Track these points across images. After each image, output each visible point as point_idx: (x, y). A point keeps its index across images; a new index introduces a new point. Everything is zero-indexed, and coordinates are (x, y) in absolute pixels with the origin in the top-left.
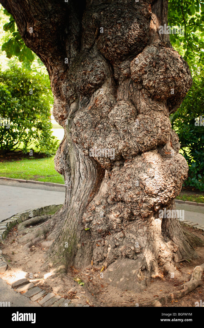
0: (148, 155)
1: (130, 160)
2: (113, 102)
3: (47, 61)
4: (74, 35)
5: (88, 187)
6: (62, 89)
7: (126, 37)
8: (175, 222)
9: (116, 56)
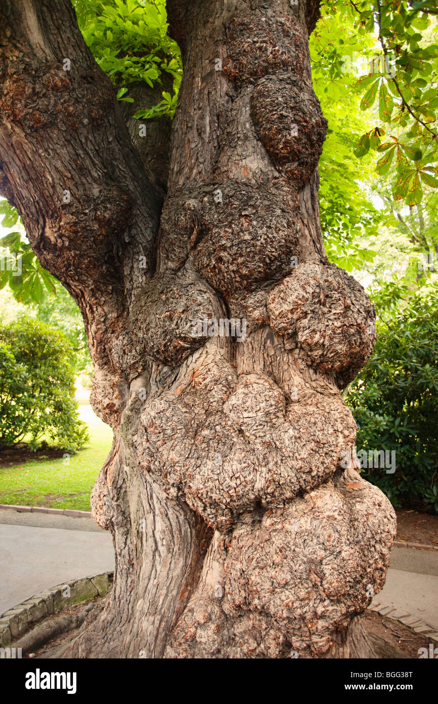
0: (321, 497)
1: (279, 512)
2: (232, 378)
3: (83, 296)
4: (140, 245)
5: (175, 574)
6: (113, 350)
7: (262, 243)
8: (358, 629)
9: (238, 282)
